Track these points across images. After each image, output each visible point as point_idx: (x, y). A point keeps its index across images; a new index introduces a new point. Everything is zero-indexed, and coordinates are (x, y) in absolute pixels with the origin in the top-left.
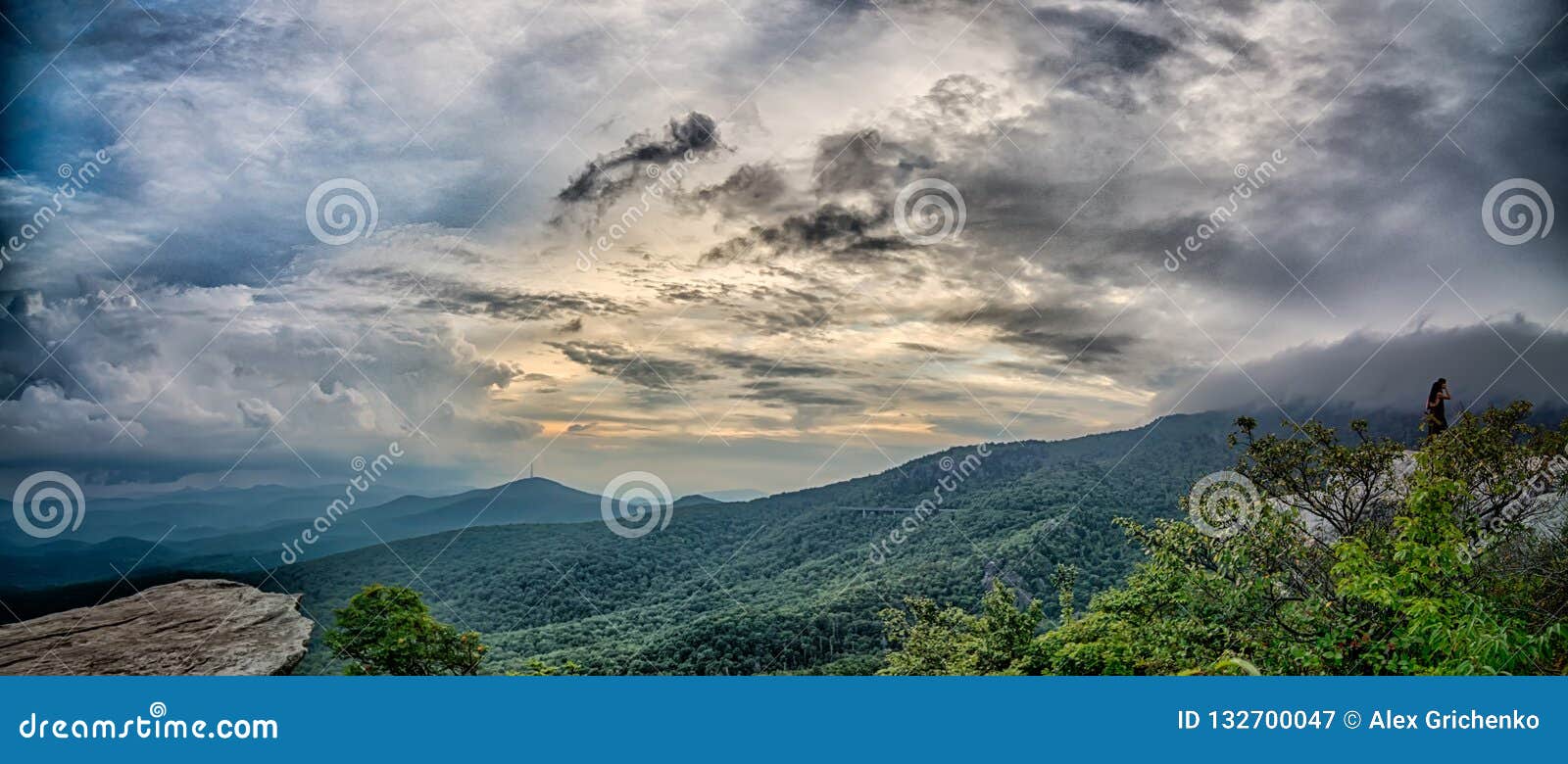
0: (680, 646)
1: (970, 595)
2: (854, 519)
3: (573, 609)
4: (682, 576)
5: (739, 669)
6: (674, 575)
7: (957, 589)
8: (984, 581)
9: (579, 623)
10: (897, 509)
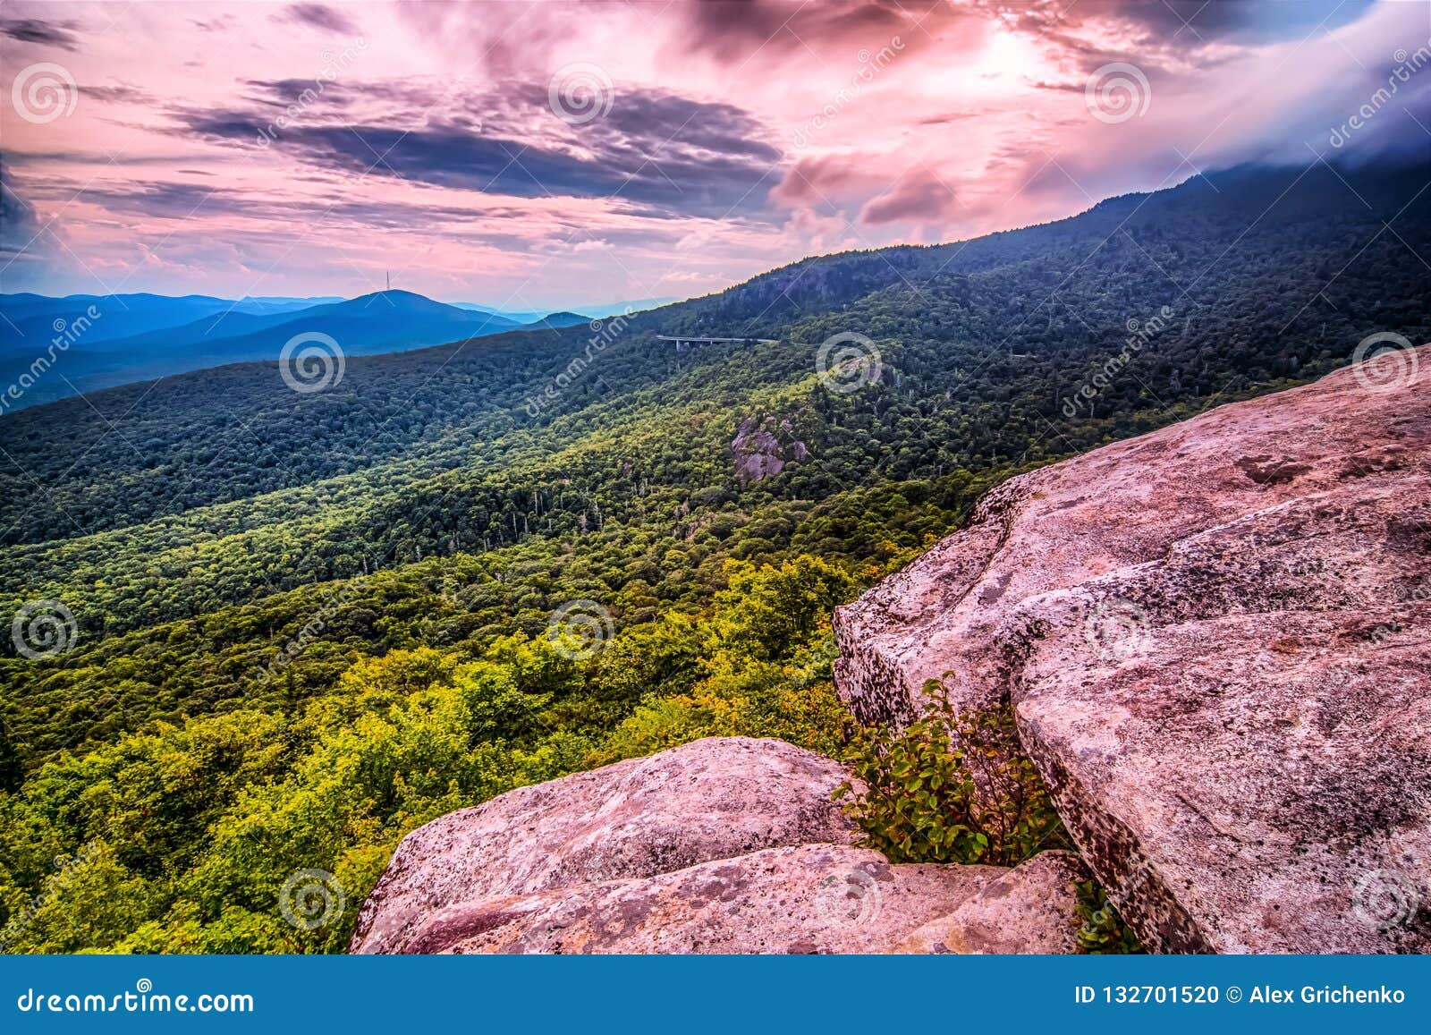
0: (378, 520)
1: (709, 461)
2: (664, 351)
3: (317, 468)
4: (463, 422)
5: (435, 548)
6: (453, 421)
7: (697, 454)
8: (734, 443)
9: (309, 488)
10: (717, 339)
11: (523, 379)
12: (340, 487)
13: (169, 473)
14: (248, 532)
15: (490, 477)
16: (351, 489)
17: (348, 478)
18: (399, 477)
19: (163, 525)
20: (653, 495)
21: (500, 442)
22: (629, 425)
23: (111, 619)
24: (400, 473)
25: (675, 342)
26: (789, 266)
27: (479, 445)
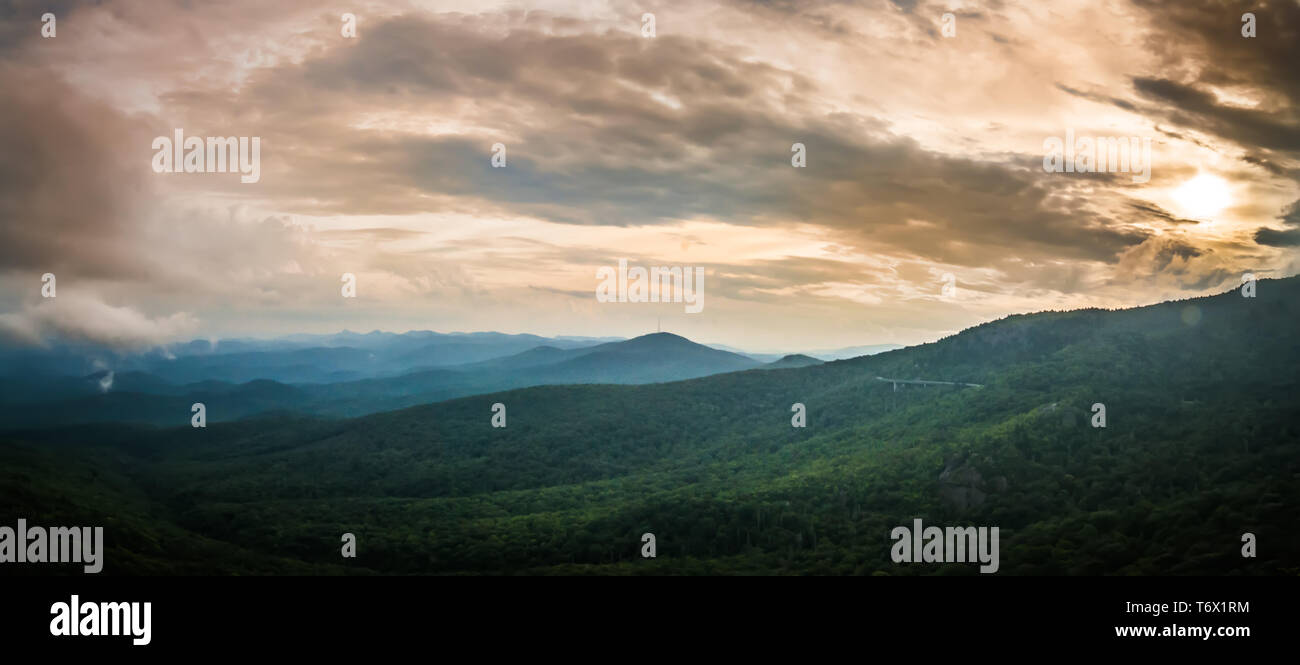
2: (883, 391)
7: (907, 484)
8: (942, 476)
9: (579, 487)
10: (929, 382)
11: (758, 410)
12: (602, 489)
13: (488, 462)
14: (532, 514)
15: (721, 493)
16: (611, 492)
17: (609, 482)
18: (648, 486)
19: (477, 500)
20: (864, 520)
21: (734, 464)
22: (848, 456)
23: (433, 559)
24: (648, 483)
25: (892, 383)
26: (996, 321)
27: (715, 465)
